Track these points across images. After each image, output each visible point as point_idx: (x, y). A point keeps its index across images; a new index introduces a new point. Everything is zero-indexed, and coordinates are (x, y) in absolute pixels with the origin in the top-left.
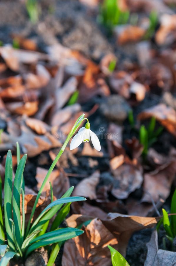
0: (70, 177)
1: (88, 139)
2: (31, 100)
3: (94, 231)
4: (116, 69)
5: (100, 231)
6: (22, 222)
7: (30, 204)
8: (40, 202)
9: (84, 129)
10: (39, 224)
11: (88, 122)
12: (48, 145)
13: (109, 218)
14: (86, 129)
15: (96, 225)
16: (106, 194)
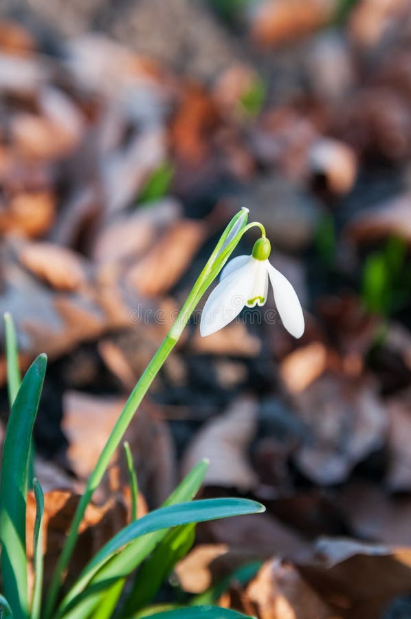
0: (171, 423)
1: (262, 297)
2: (31, 190)
3: (272, 602)
4: (268, 104)
5: (294, 602)
6: (34, 588)
7: (59, 524)
8: (93, 515)
9: (248, 261)
10: (90, 589)
11: (264, 236)
12: (91, 322)
13: (321, 556)
14: (257, 262)
15: (279, 582)
16: (280, 470)
